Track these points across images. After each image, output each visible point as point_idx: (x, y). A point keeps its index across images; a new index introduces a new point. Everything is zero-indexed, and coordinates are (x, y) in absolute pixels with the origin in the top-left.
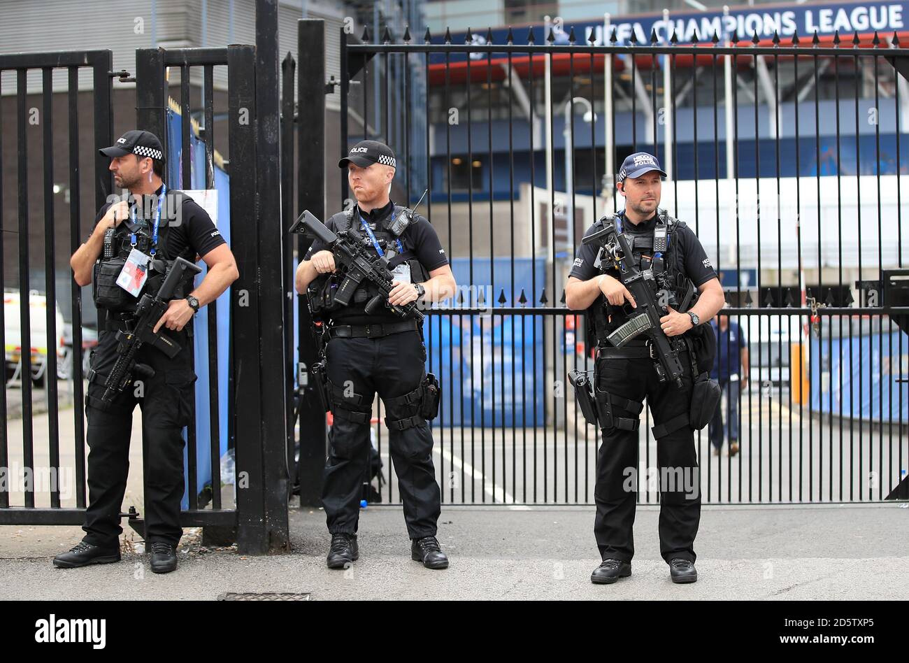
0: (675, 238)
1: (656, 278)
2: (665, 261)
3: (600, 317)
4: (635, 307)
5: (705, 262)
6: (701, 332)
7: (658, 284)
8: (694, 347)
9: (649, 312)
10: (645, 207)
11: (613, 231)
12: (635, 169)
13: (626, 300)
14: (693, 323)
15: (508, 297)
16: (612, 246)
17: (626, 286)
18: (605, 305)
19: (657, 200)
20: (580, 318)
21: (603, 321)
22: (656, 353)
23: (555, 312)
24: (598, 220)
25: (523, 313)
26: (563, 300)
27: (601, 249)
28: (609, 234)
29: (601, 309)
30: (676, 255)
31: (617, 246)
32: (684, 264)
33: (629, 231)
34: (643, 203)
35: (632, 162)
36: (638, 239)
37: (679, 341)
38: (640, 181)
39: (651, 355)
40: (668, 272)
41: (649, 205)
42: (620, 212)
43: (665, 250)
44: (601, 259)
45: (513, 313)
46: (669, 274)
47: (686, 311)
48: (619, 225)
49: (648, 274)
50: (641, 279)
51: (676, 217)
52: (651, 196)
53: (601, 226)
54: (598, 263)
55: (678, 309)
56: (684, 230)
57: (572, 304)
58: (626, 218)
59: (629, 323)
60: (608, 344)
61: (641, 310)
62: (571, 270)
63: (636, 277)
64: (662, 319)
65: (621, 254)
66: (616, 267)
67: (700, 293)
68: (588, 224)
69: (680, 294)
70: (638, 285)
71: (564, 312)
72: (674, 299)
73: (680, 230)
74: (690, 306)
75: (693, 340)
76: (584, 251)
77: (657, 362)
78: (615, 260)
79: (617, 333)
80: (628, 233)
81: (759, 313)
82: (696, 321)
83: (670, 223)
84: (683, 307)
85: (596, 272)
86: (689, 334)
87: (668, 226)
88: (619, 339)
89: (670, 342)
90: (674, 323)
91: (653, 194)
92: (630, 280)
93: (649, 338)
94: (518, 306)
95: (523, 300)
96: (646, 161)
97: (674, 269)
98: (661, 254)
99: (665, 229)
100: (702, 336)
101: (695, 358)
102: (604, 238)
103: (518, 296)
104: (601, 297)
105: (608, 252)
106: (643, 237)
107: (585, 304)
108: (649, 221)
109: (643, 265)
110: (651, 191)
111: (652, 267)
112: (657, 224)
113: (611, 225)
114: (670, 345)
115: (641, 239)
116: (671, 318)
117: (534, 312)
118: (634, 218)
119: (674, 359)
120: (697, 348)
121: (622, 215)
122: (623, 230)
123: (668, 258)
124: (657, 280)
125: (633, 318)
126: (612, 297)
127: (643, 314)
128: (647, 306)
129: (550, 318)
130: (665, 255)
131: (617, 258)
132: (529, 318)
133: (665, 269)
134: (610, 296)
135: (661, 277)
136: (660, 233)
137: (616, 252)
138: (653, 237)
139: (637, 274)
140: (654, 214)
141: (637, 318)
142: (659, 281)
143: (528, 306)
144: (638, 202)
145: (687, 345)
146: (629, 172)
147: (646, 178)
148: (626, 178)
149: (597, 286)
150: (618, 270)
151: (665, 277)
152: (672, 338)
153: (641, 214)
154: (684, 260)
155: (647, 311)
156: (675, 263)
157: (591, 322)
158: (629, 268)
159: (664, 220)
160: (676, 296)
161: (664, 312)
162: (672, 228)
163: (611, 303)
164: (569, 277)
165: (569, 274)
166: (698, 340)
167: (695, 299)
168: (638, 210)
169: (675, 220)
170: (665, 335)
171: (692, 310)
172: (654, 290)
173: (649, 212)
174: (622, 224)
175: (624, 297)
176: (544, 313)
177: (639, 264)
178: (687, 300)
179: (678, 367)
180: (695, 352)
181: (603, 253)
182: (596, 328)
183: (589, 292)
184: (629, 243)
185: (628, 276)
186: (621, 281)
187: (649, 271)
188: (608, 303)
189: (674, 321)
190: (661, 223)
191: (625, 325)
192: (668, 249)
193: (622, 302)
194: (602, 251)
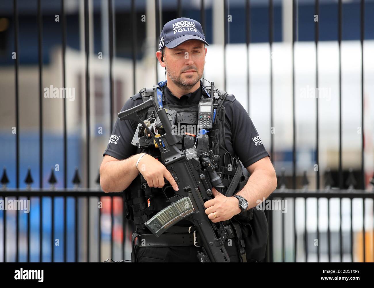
0: (222, 113)
1: (200, 157)
2: (210, 138)
3: (138, 201)
4: (177, 189)
5: (255, 139)
6: (251, 218)
7: (202, 165)
8: (243, 234)
9: (193, 196)
10: (185, 81)
11: (152, 105)
12: (174, 38)
13: (167, 183)
14: (241, 207)
15: (36, 177)
16: (152, 122)
17: (166, 166)
18: (143, 187)
19: (200, 72)
20: (118, 201)
21: (141, 205)
22: (200, 240)
23: (89, 195)
24: (138, 92)
25: (53, 195)
26: (98, 181)
27: (140, 125)
28: (148, 108)
29: (139, 192)
30: (223, 132)
31: (158, 122)
32: (232, 142)
33: (171, 105)
34: (183, 75)
35: (171, 30)
36: (181, 114)
37: (226, 227)
38: (179, 50)
39: (195, 243)
40: (214, 151)
41: (190, 77)
42: (162, 84)
43: (210, 126)
44: (140, 135)
45: (41, 195)
46: (215, 153)
47: (233, 194)
48: (159, 98)
49: (191, 153)
50: (183, 159)
51: (225, 89)
52: (191, 68)
53: (140, 99)
54: (136, 140)
55: (224, 192)
56: (232, 105)
57: (107, 185)
58: (168, 91)
59: (169, 207)
60: (147, 231)
61: (183, 193)
62: (106, 147)
63: (178, 157)
64: (206, 204)
65: (162, 131)
66: (156, 145)
67: (250, 173)
68: (129, 95)
69: (227, 176)
70: (181, 165)
71: (100, 195)
72: (220, 182)
73: (227, 104)
74: (238, 188)
75: (242, 226)
76: (121, 127)
77: (201, 251)
78: (155, 138)
79: (156, 219)
80: (170, 107)
81: (318, 196)
82: (244, 206)
83: (216, 96)
84: (231, 190)
85: (133, 151)
86: (236, 220)
87: (214, 99)
88: (159, 225)
89: (216, 228)
90: (219, 208)
91: (194, 66)
92: (171, 159)
93: (192, 224)
94: (48, 187)
95: (53, 180)
96: (186, 28)
97: (220, 148)
98: (206, 131)
99: (210, 103)
100: (252, 222)
101: (243, 246)
102: (143, 113)
103: (46, 177)
104: (139, 178)
105: (147, 129)
106: (187, 112)
107: (122, 186)
108: (194, 94)
109: (186, 142)
110: (191, 62)
111: (196, 146)
112: (203, 97)
113: (151, 99)
114: (216, 232)
115: (185, 114)
116: (218, 202)
117: (65, 195)
118: (177, 92)
119: (220, 247)
120: (246, 234)
121: (163, 87)
122: (164, 103)
123: (214, 135)
124: (201, 160)
125: (175, 201)
126: (151, 178)
127: (185, 198)
128: (189, 189)
129: (83, 201)
130: (210, 132)
131: (157, 136)
132: (59, 201)
133: (211, 147)
134: (148, 177)
135: (206, 157)
136: (205, 108)
137: (157, 128)
138: (197, 112)
139: (177, 153)
140: (198, 86)
141: (179, 202)
142: (204, 161)
143: (59, 187)
144: (177, 75)
145: (234, 231)
146: (168, 40)
147: (185, 48)
148: (164, 47)
149: (134, 165)
150: (158, 149)
151: (210, 157)
152: (218, 224)
153: (182, 87)
154: (232, 137)
155: (190, 194)
156: (222, 141)
157: (128, 206)
158: (170, 146)
159: (210, 93)
160: (223, 177)
161: (208, 195)
162: (219, 101)
163: (150, 185)
164: (104, 155)
165: (104, 152)
166: (248, 227)
167: (243, 180)
168: (178, 83)
169: (222, 93)
170: (210, 221)
171: (241, 193)
172: (198, 171)
173: (191, 85)
174: (164, 96)
175: (164, 178)
176: (76, 195)
177: (181, 141)
178: (235, 181)
179: (225, 257)
180: (244, 239)
181: (142, 129)
182: (134, 213)
183: (126, 173)
184: (170, 119)
185: (169, 155)
186: (161, 160)
187: (192, 149)
188: (147, 185)
189: (219, 205)
190: (206, 96)
191: (165, 210)
192: (215, 126)
193: (162, 184)
194: (140, 127)
